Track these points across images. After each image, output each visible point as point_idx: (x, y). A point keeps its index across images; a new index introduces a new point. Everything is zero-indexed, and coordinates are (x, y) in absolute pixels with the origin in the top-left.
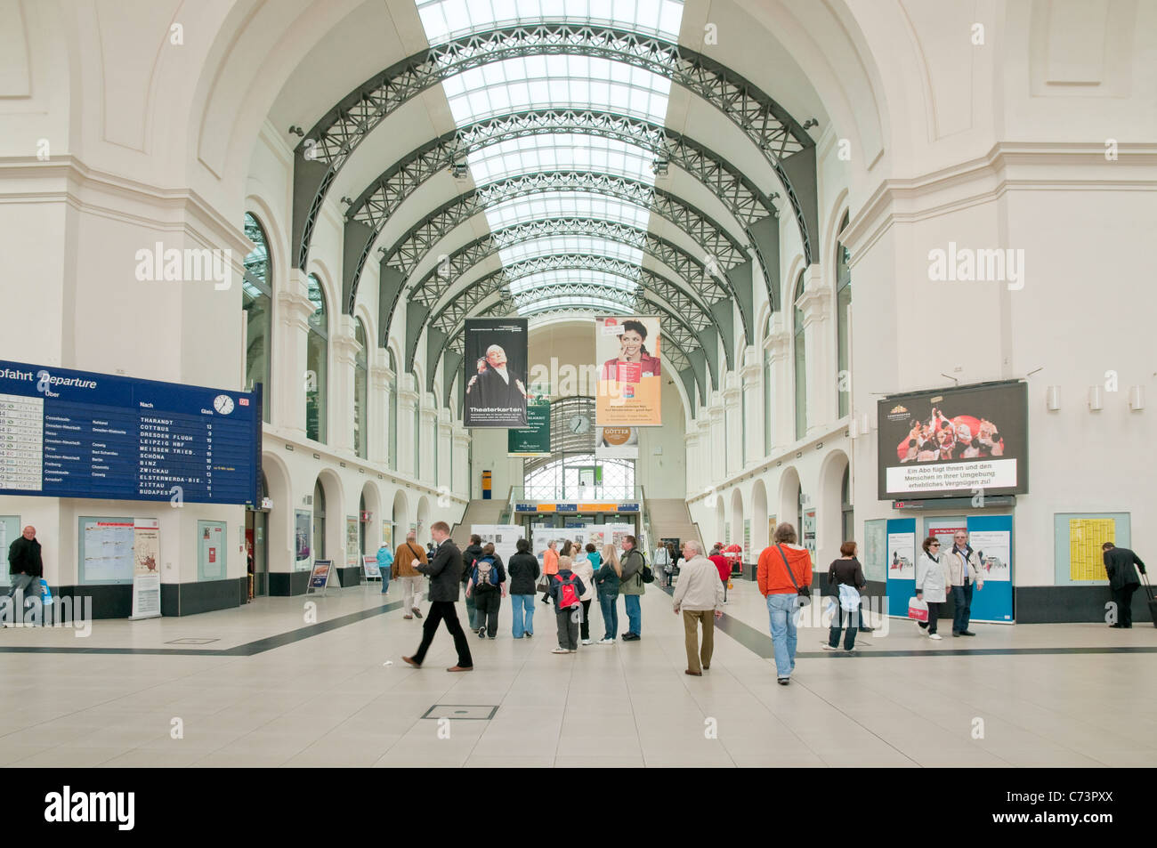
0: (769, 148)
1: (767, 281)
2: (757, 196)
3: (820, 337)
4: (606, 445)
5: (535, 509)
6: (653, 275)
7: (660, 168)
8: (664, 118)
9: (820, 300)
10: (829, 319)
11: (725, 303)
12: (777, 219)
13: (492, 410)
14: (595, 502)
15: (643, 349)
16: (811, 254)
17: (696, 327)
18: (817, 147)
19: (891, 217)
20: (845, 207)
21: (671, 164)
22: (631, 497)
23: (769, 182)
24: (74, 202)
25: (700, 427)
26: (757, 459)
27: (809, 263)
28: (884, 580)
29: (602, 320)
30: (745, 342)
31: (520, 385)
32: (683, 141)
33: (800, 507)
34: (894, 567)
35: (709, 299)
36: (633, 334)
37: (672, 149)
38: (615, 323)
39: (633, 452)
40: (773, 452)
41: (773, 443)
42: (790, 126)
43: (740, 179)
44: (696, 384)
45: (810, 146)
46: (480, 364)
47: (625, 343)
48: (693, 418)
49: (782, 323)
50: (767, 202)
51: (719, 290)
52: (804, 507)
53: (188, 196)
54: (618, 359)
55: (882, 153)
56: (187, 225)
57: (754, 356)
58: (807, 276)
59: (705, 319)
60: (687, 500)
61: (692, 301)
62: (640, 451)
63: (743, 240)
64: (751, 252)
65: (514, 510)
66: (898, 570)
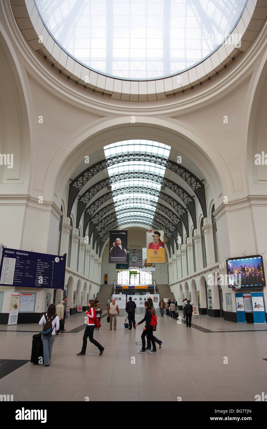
0: (192, 186)
1: (193, 220)
2: (189, 196)
3: (209, 238)
4: (146, 267)
5: (121, 288)
6: (159, 214)
7: (163, 188)
8: (164, 174)
9: (208, 228)
10: (211, 233)
11: (180, 223)
12: (195, 203)
13: (117, 258)
14: (139, 285)
15: (159, 239)
16: (205, 215)
17: (171, 230)
18: (205, 186)
19: (225, 211)
20: (213, 203)
21: (166, 187)
22: (151, 283)
23: (192, 193)
24: (27, 205)
25: (173, 261)
26: (192, 273)
27: (204, 217)
28: (236, 312)
29: (148, 231)
30: (186, 236)
31: (125, 250)
32: (169, 181)
33: (206, 289)
34: (238, 307)
35: (175, 222)
36: (156, 235)
37: (166, 183)
38: (152, 232)
39: (154, 269)
40: (197, 271)
41: (197, 268)
42: (197, 180)
43: (184, 191)
44: (171, 246)
45: (203, 186)
46: (114, 244)
47: (155, 238)
48: (170, 257)
49: (198, 232)
50: (192, 198)
51: (178, 220)
52: (208, 289)
53: (52, 203)
54: (152, 243)
55: (222, 194)
56: (51, 211)
57: (190, 241)
58: (204, 220)
59: (174, 227)
60: (169, 285)
61: (170, 222)
62: (156, 269)
63: (185, 207)
64: (187, 210)
65: (115, 288)
66: (239, 308)
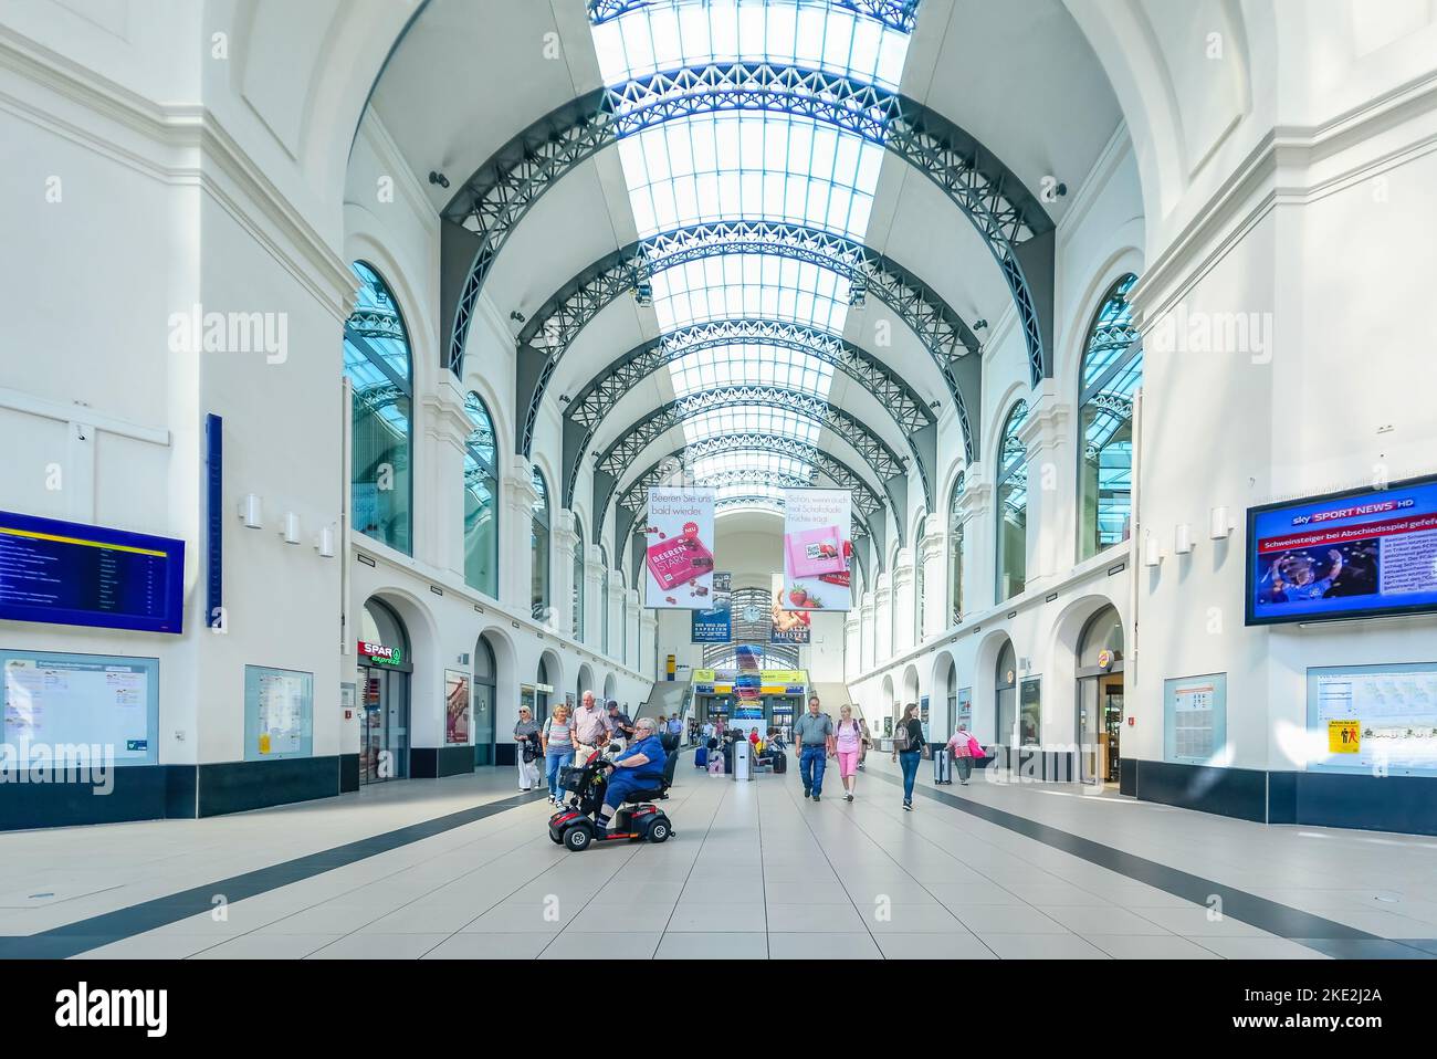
5: (713, 691)
12: (980, 356)
19: (1272, 195)
48: (855, 606)
56: (206, 178)
60: (846, 683)
65: (695, 692)
